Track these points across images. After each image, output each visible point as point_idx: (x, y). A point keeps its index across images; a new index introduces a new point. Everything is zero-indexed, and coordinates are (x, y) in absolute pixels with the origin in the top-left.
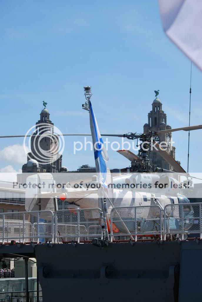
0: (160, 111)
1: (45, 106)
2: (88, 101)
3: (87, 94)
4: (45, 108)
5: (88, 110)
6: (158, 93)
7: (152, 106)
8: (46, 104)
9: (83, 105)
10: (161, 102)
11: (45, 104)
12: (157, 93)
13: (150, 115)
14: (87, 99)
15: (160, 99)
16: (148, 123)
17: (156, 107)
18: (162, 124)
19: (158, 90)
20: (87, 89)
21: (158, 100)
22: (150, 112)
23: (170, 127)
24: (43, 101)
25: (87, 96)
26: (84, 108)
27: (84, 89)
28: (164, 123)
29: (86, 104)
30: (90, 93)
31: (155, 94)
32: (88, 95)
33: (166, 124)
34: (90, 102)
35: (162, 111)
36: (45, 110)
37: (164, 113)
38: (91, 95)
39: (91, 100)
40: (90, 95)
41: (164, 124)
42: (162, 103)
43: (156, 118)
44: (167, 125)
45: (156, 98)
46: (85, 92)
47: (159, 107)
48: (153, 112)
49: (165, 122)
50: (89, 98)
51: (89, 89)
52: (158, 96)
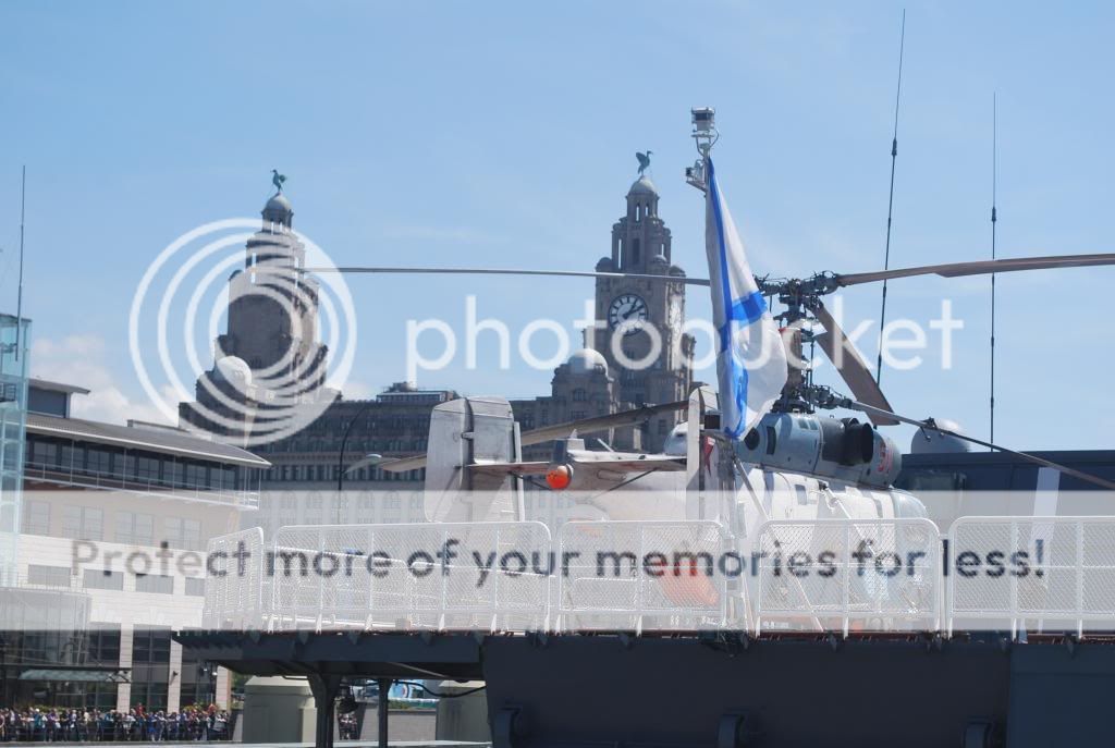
0: (654, 219)
1: (279, 187)
2: (702, 158)
3: (701, 132)
4: (278, 194)
5: (704, 186)
6: (649, 161)
7: (624, 203)
8: (283, 179)
9: (689, 172)
10: (654, 189)
11: (278, 180)
12: (644, 160)
13: (619, 231)
14: (702, 151)
15: (652, 181)
16: (610, 257)
17: (639, 205)
18: (658, 261)
19: (649, 153)
20: (702, 118)
21: (647, 182)
22: (621, 220)
23: (681, 271)
24: (275, 171)
25: (702, 141)
26: (690, 179)
27: (690, 117)
28: (662, 256)
29: (697, 165)
30: (712, 132)
31: (638, 164)
32: (703, 136)
33: (669, 262)
34: (710, 160)
35: (657, 219)
36: (278, 198)
37: (665, 226)
38: (713, 140)
39: (712, 155)
40: (709, 137)
41: (664, 262)
42: (659, 195)
43: (636, 242)
44: (672, 264)
45: (642, 177)
46: (695, 126)
47: (648, 205)
48: (629, 223)
49: (665, 255)
50: (706, 148)
51: (709, 118)
52: (646, 171)
